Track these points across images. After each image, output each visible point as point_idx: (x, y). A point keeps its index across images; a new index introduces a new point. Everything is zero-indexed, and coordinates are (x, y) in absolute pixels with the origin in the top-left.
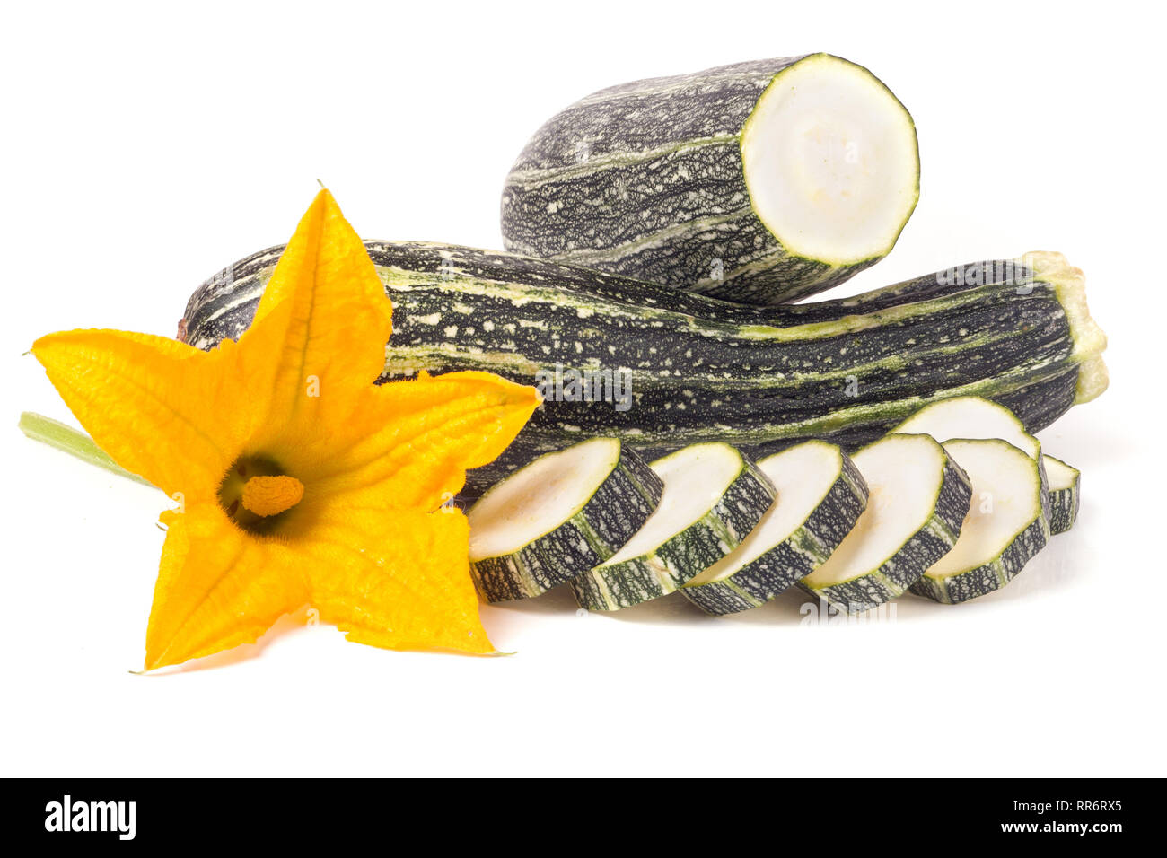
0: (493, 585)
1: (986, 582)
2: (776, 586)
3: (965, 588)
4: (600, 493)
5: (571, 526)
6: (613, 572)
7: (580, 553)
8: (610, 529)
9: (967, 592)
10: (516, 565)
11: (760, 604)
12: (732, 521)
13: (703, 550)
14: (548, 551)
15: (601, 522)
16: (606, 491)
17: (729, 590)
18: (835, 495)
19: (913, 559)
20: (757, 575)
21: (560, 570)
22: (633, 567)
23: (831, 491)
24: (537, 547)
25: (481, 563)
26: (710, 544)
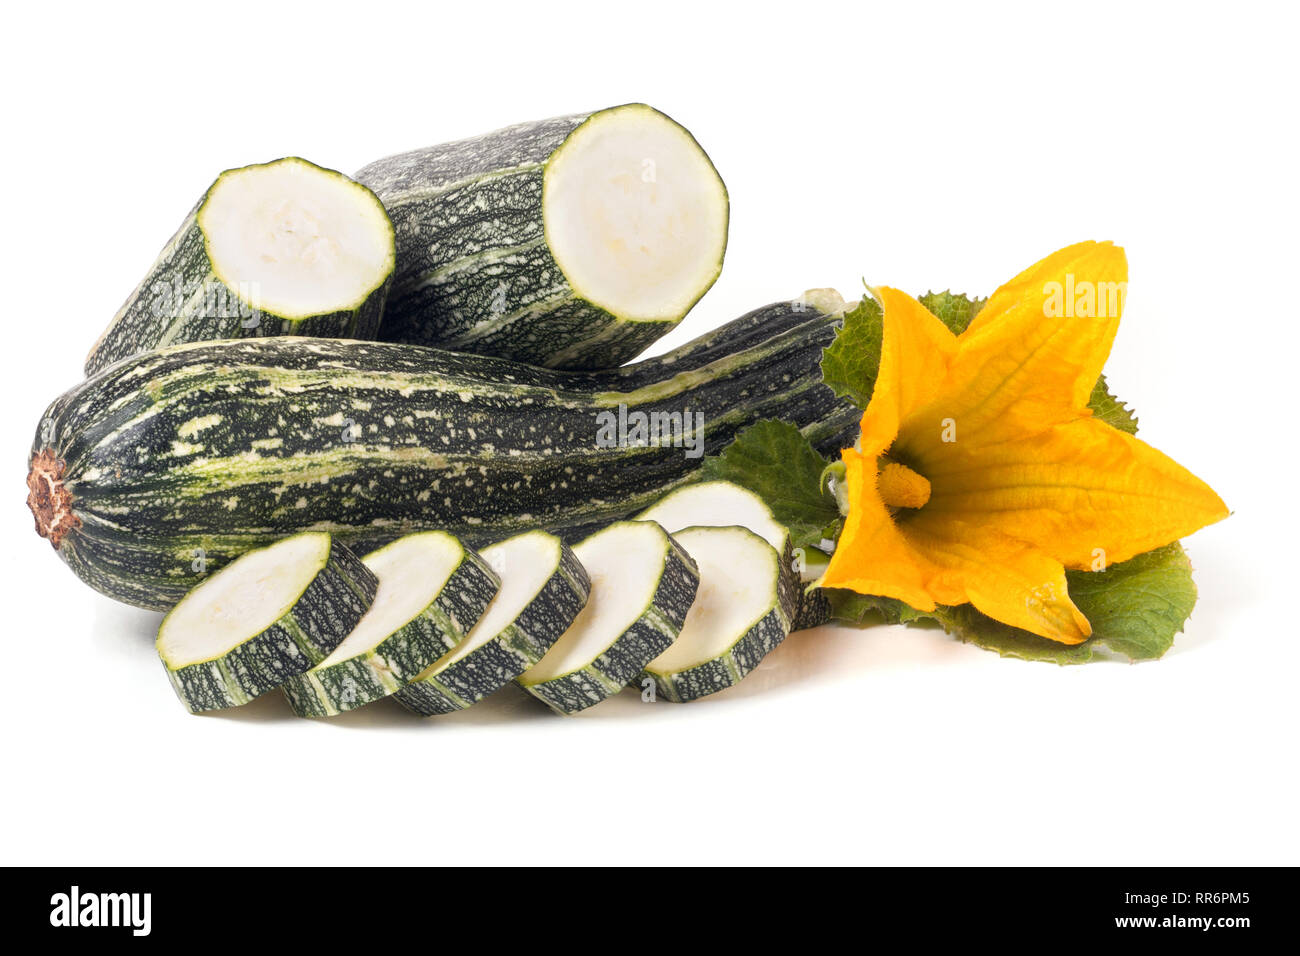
0: (197, 693)
1: (717, 679)
2: (485, 687)
3: (695, 685)
4: (310, 592)
5: (279, 629)
6: (330, 674)
7: (289, 657)
8: (321, 631)
9: (697, 689)
10: (220, 671)
11: (468, 705)
12: (455, 613)
13: (426, 645)
14: (255, 656)
15: (312, 623)
16: (316, 589)
17: (435, 690)
18: (551, 591)
19: (631, 653)
20: (464, 674)
21: (268, 676)
22: (352, 667)
23: (546, 587)
24: (243, 652)
25: (183, 670)
26: (433, 639)
